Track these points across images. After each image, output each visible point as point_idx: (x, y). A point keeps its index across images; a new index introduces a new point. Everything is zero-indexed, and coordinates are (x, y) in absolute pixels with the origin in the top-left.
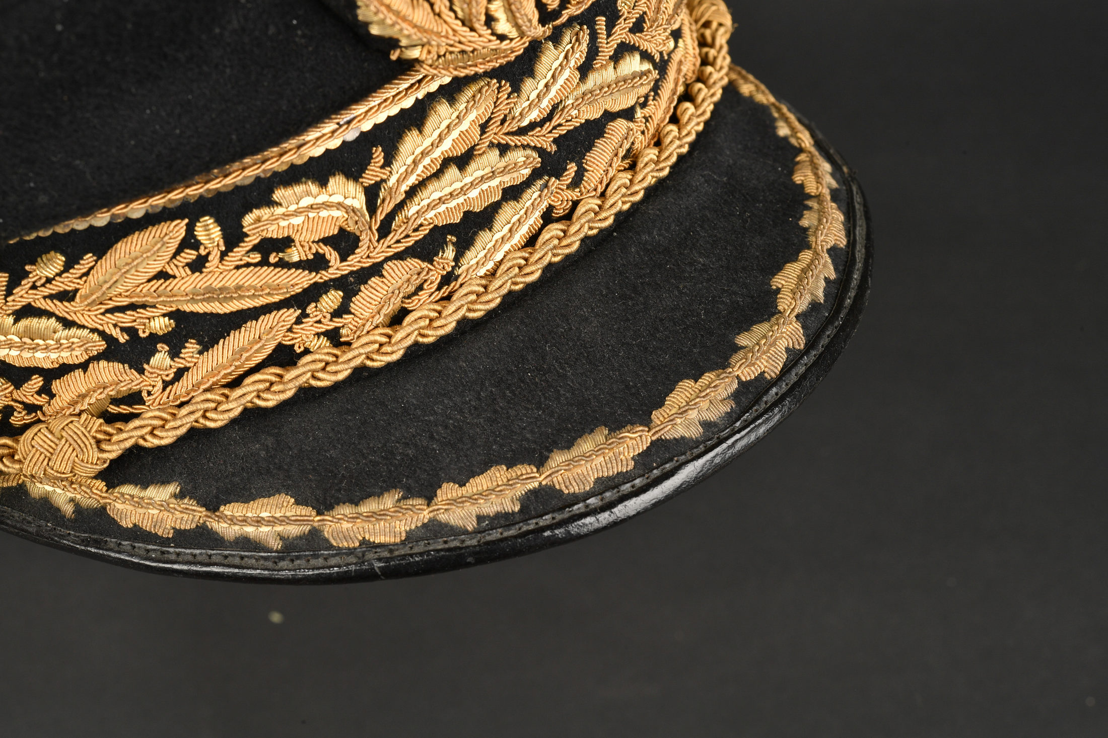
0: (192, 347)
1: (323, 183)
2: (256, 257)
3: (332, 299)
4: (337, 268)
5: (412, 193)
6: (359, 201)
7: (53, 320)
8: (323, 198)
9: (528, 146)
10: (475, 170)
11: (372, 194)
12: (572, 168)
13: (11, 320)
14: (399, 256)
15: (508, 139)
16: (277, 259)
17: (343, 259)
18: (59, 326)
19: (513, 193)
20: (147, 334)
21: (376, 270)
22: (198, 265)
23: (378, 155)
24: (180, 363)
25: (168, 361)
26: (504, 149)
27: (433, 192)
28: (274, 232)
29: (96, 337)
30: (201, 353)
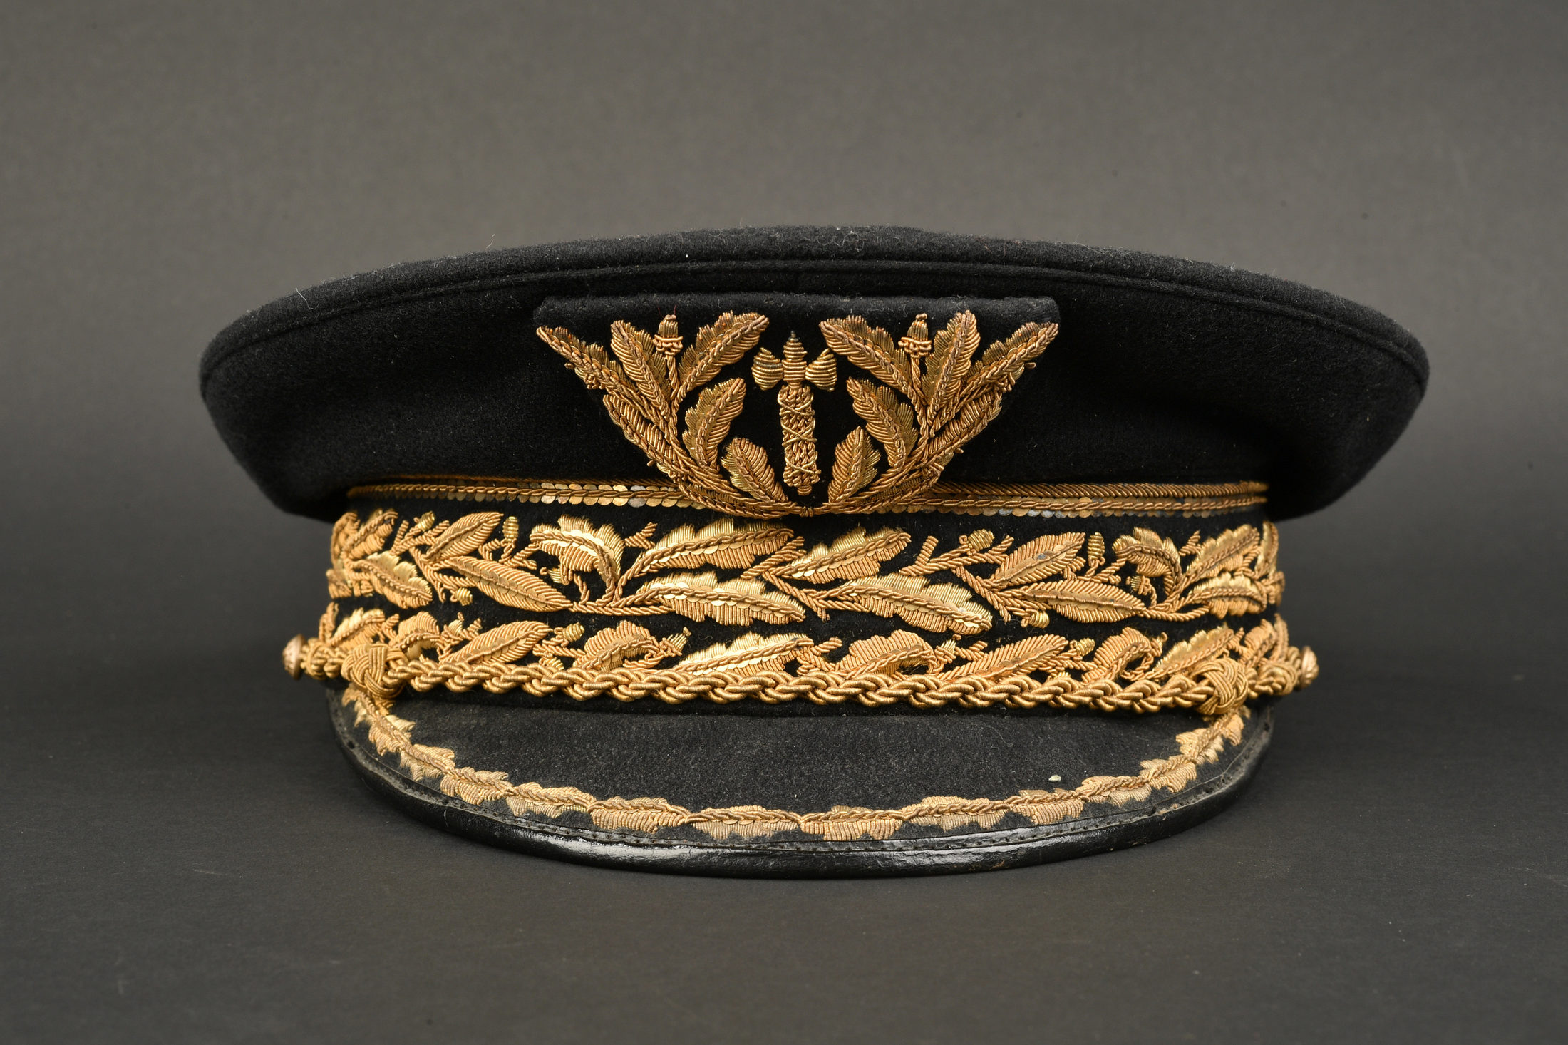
0: (476, 624)
1: (596, 527)
2: (532, 565)
3: (574, 630)
4: (584, 605)
5: (664, 572)
6: (616, 554)
7: (414, 566)
8: (588, 536)
9: (797, 599)
10: (731, 587)
11: (630, 555)
12: (835, 643)
13: (397, 559)
14: (636, 620)
15: (779, 583)
16: (545, 573)
17: (592, 598)
18: (415, 572)
19: (763, 628)
20: (455, 601)
21: (612, 621)
22: (497, 555)
23: (649, 529)
24: (465, 635)
25: (459, 630)
26: (770, 588)
27: (682, 582)
28: (546, 546)
29: (428, 589)
30: (480, 632)
